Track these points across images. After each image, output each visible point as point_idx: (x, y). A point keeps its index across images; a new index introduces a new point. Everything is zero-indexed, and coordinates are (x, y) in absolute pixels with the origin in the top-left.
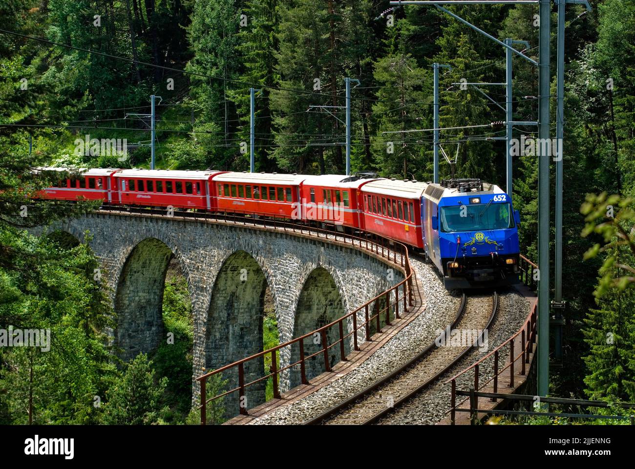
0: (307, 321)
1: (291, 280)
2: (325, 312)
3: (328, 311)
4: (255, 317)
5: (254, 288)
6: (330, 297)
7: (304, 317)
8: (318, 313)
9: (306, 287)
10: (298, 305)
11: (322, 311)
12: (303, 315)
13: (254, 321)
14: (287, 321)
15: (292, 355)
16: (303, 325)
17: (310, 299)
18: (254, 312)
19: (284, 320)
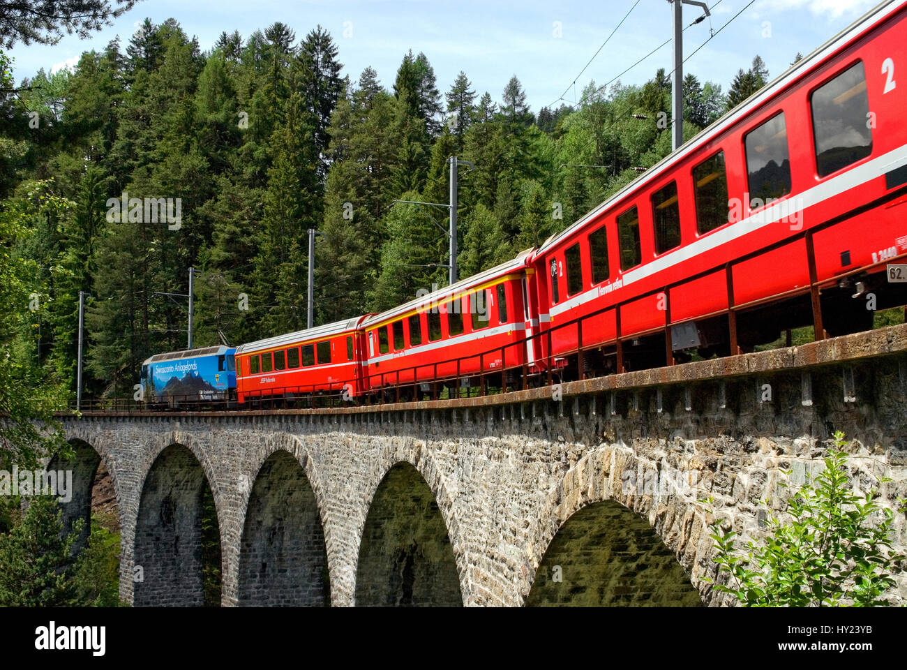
0: (152, 502)
1: (135, 462)
2: (170, 493)
3: (173, 493)
4: (83, 507)
5: (83, 479)
6: (176, 478)
7: (149, 498)
8: (164, 494)
9: (154, 467)
10: (145, 486)
11: (168, 492)
12: (148, 497)
13: (82, 510)
14: (130, 503)
15: (136, 536)
16: (148, 506)
17: (156, 480)
18: (82, 501)
19: (125, 502)
